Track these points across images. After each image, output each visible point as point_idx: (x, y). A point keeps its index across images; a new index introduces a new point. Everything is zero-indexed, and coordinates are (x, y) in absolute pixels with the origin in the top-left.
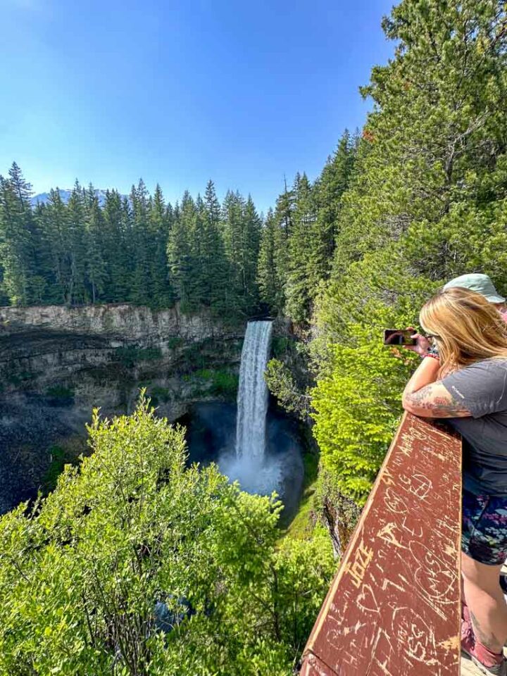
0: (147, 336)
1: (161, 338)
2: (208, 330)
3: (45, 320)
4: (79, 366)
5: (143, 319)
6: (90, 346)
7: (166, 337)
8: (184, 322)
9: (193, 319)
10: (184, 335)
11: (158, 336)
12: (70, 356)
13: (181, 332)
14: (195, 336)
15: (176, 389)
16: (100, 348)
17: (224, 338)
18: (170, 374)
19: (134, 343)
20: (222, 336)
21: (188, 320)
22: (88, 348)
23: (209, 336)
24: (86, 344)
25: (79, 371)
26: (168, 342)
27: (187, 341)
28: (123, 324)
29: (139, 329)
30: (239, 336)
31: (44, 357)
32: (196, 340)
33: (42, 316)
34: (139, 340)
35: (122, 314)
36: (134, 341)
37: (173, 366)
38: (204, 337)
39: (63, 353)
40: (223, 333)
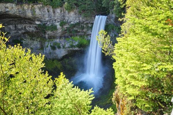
0: (51, 20)
1: (57, 21)
2: (77, 19)
3: (7, 10)
4: (24, 31)
5: (49, 12)
6: (27, 23)
7: (59, 21)
8: (67, 14)
9: (71, 13)
10: (66, 20)
11: (55, 20)
12: (19, 27)
13: (66, 19)
14: (72, 21)
15: (63, 44)
16: (31, 24)
17: (84, 23)
18: (60, 37)
19: (46, 23)
20: (84, 22)
21: (68, 13)
22: (26, 24)
23: (78, 21)
24: (25, 22)
25: (24, 33)
26: (60, 23)
27: (68, 23)
28: (40, 13)
29: (47, 16)
30: (91, 22)
31: (9, 26)
32: (72, 23)
33: (5, 7)
34: (47, 21)
35: (40, 9)
36: (45, 22)
37: (62, 34)
38: (75, 22)
39: (16, 25)
40: (84, 21)
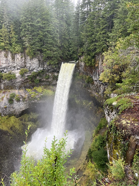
0: (9, 66)
1: (16, 68)
2: (41, 66)
5: (6, 57)
7: (18, 68)
8: (29, 60)
9: (33, 59)
10: (28, 68)
13: (27, 66)
14: (34, 69)
15: (23, 96)
19: (2, 70)
20: (49, 70)
21: (31, 59)
23: (41, 69)
26: (19, 70)
27: (30, 71)
29: (4, 62)
32: (35, 71)
34: (4, 68)
36: (1, 68)
37: (22, 84)
38: (39, 69)
40: (49, 68)
